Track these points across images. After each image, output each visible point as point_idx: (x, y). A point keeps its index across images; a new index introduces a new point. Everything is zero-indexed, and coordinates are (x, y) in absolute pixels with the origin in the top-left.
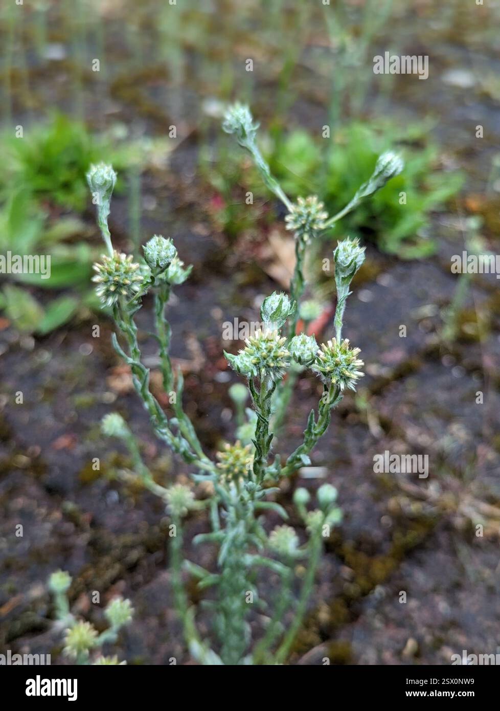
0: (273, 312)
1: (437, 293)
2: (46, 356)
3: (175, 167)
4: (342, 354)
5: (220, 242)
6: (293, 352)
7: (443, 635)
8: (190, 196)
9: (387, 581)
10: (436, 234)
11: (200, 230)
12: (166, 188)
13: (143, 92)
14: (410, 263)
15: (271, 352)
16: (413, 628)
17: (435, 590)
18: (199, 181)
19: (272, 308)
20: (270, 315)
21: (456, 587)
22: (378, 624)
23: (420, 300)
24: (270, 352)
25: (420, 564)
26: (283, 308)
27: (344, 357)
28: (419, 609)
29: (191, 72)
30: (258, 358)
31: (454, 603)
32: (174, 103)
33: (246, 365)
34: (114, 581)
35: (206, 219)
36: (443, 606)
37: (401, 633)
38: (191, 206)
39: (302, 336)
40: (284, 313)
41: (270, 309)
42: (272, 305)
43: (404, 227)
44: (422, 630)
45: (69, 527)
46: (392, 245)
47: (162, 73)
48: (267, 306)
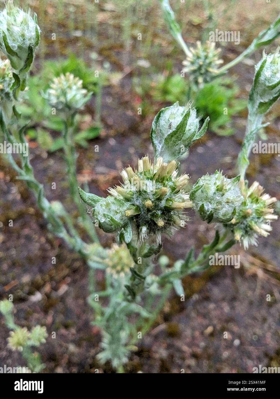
0: (171, 131)
1: (232, 152)
2: (51, 162)
3: (122, 85)
4: (252, 202)
5: (138, 119)
6: (200, 204)
7: (225, 325)
8: (127, 98)
9: (200, 292)
10: (233, 125)
11: (129, 113)
12: (117, 94)
13: (113, 53)
14: (221, 138)
15: (161, 200)
16: (211, 320)
17: (223, 299)
18: (132, 92)
19: (170, 125)
20: (166, 136)
21: (234, 299)
22: (193, 314)
23: (225, 154)
24: (159, 199)
25: (216, 284)
26: (188, 128)
27: (255, 206)
28: (215, 309)
29: (134, 47)
30: (138, 206)
31: (233, 308)
32: (125, 58)
33: (112, 220)
34: (64, 278)
35: (133, 109)
36: (226, 309)
37: (205, 322)
38: (127, 103)
39: (217, 175)
40: (188, 134)
41: (167, 127)
42: (171, 120)
43: (221, 121)
44: (215, 322)
45: (48, 246)
46: (215, 128)
47: (122, 46)
48: (162, 122)
